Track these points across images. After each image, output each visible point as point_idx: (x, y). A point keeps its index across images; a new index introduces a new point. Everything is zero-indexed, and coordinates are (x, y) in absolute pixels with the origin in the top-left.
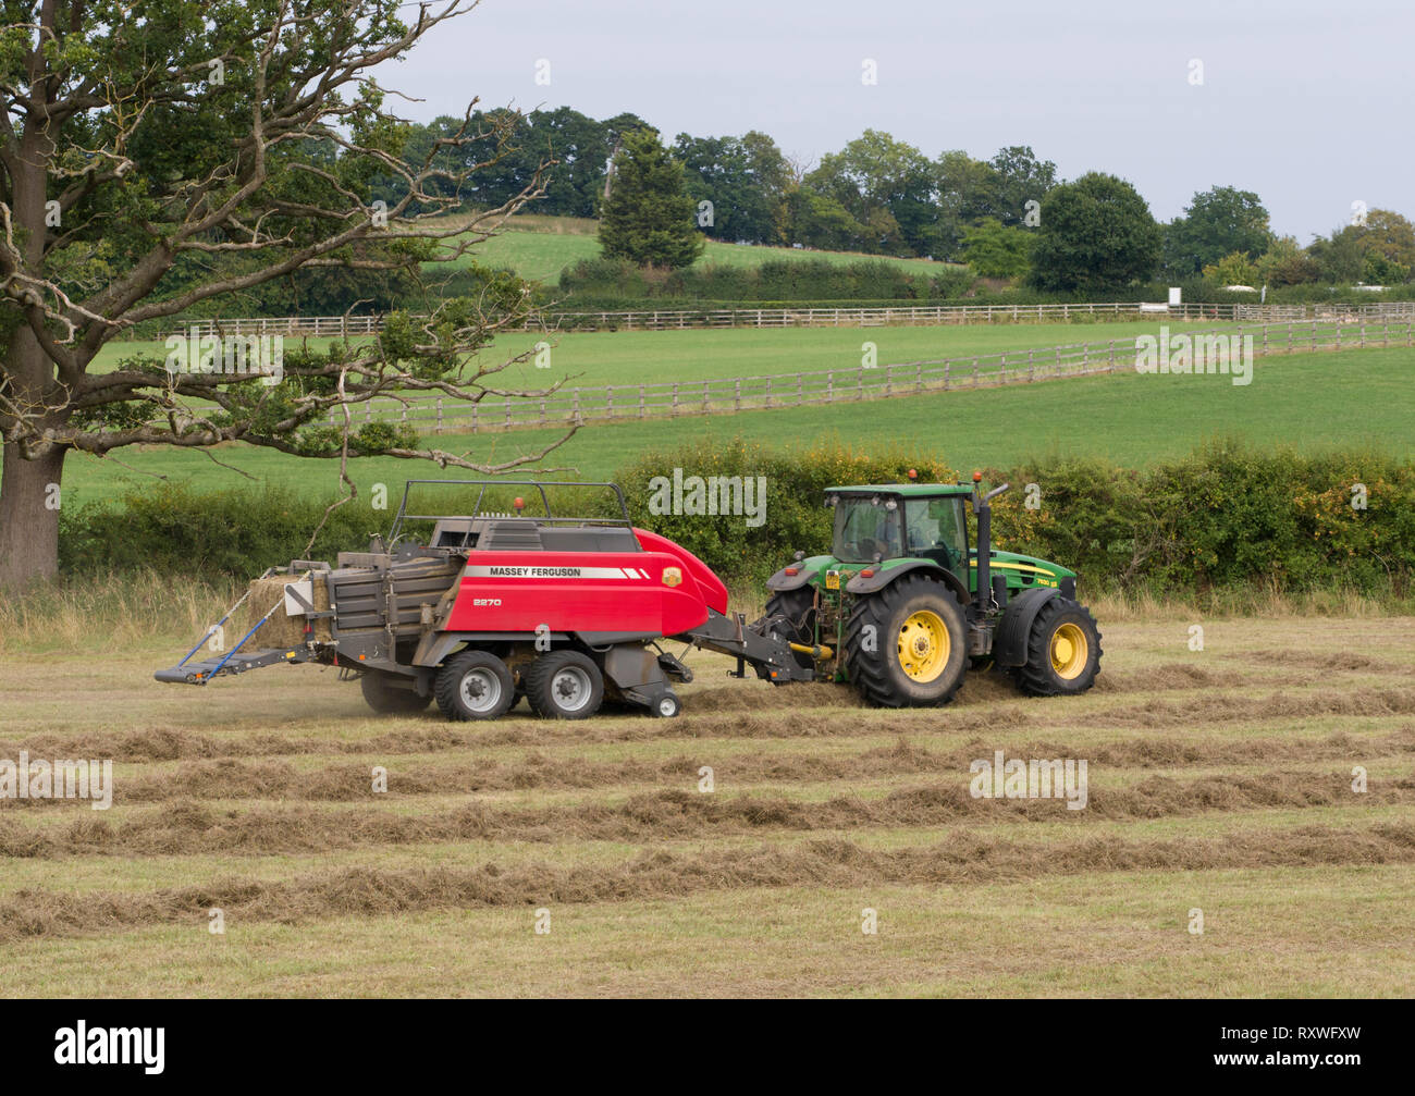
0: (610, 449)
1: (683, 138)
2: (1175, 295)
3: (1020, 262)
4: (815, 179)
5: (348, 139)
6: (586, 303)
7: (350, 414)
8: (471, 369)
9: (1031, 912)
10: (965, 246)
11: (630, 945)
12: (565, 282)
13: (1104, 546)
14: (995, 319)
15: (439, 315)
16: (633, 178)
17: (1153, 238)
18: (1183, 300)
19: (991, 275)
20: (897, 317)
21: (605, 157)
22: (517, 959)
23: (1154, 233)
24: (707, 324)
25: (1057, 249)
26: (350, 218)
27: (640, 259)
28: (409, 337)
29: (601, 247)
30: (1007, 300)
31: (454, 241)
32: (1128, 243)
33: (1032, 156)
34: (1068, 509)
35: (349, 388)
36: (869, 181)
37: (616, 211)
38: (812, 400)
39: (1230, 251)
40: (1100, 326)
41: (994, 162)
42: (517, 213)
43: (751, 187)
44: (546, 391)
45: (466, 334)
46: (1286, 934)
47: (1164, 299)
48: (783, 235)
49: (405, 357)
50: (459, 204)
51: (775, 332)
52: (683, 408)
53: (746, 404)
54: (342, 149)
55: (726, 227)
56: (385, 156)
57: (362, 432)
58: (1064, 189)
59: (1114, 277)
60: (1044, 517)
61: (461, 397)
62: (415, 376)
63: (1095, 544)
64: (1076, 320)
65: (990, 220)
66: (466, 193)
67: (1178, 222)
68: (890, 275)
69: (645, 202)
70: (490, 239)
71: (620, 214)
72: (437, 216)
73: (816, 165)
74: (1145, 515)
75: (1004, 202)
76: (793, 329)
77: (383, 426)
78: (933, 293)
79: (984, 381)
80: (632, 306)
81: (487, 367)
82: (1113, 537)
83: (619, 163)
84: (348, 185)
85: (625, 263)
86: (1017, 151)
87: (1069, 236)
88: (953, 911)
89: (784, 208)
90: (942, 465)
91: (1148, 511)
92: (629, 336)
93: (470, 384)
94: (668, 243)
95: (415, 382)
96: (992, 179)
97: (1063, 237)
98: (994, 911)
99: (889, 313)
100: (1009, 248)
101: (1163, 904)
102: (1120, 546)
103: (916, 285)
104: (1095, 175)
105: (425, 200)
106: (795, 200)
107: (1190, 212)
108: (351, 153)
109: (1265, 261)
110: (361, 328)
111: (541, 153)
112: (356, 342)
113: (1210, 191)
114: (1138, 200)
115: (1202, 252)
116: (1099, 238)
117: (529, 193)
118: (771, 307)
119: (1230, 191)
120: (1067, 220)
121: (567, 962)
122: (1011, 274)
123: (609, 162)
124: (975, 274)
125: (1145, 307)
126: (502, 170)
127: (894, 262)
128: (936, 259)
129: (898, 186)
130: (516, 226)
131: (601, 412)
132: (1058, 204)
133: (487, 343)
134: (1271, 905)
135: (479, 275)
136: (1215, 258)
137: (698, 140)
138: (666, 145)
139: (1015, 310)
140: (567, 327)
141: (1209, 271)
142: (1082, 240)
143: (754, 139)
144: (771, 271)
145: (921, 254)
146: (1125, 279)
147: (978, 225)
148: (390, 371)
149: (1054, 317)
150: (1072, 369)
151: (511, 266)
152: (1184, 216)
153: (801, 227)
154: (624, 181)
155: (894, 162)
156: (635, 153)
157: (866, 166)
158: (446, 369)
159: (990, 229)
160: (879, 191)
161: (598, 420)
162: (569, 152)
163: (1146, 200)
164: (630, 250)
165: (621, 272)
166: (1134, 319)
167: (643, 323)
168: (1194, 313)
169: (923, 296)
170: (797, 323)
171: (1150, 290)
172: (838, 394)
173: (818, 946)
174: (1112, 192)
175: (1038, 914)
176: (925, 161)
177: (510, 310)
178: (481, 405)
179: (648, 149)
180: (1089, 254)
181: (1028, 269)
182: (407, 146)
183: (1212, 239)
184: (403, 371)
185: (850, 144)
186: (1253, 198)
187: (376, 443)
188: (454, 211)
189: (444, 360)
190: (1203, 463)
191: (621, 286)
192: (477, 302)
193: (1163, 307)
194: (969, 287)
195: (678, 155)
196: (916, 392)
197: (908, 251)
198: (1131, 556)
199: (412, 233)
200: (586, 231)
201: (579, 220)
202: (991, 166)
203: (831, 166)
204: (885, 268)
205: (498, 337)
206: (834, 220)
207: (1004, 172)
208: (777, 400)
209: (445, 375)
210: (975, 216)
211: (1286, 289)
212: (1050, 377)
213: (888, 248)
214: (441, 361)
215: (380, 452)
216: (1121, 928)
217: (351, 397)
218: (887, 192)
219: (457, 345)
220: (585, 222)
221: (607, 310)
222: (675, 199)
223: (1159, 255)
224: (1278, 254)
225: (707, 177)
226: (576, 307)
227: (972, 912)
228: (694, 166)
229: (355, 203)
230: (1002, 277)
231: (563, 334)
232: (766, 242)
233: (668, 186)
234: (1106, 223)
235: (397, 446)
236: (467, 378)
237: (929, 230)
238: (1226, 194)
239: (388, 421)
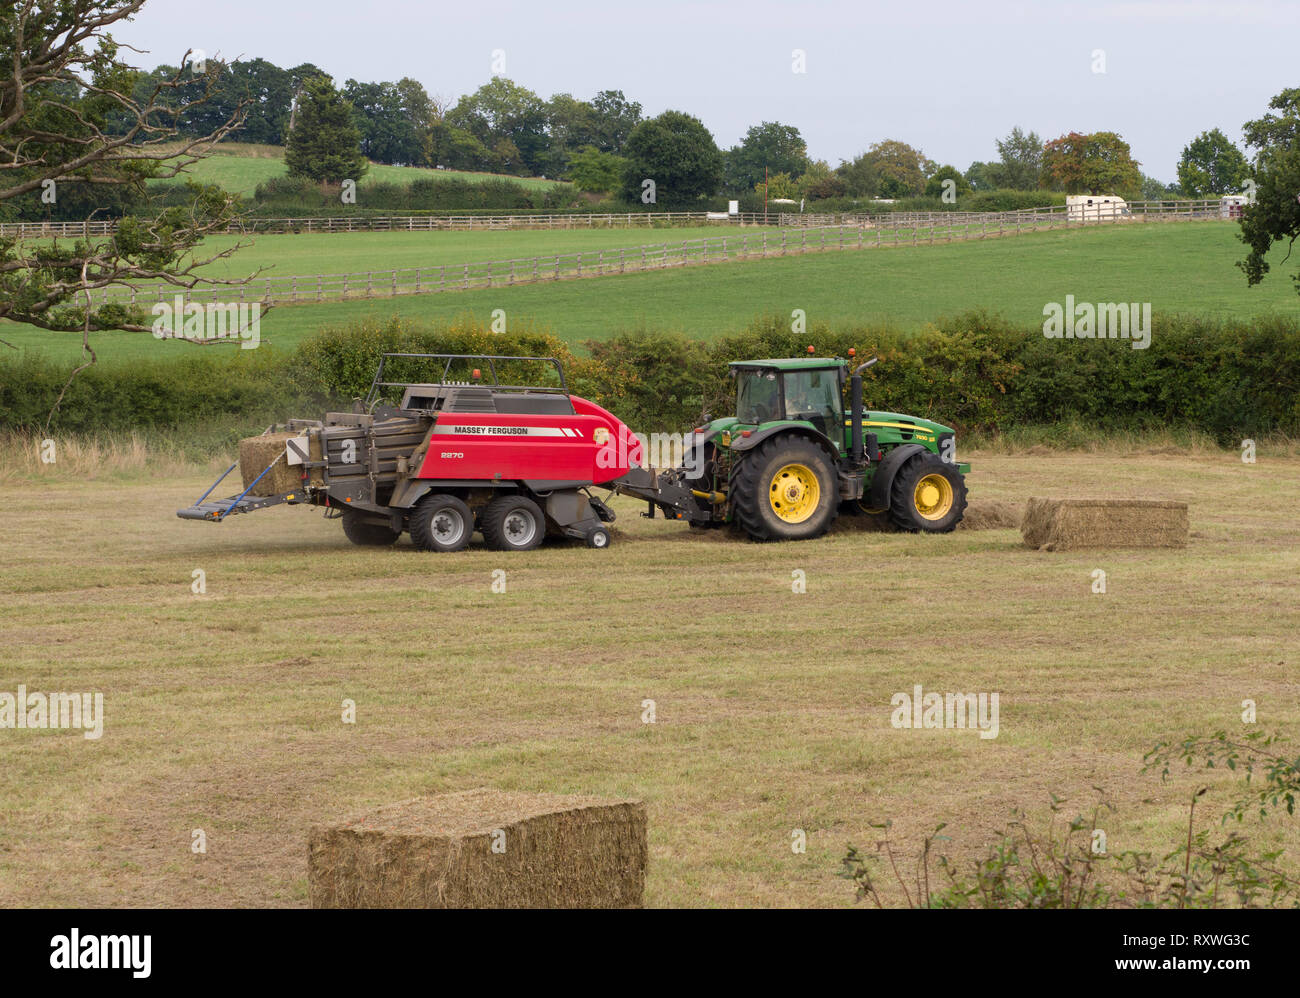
0: (295, 325)
1: (351, 83)
2: (734, 206)
3: (614, 180)
4: (454, 115)
5: (90, 82)
6: (276, 212)
7: (92, 298)
8: (186, 263)
9: (624, 684)
10: (570, 167)
11: (312, 711)
12: (260, 195)
13: (679, 400)
14: (594, 225)
15: (161, 220)
16: (313, 114)
17: (716, 162)
18: (740, 211)
19: (591, 191)
20: (518, 222)
21: (290, 99)
22: (224, 723)
23: (718, 158)
24: (370, 228)
25: (642, 170)
26: (91, 144)
27: (317, 177)
28: (136, 237)
29: (287, 168)
30: (603, 210)
31: (172, 162)
32: (697, 166)
33: (623, 98)
34: (652, 371)
35: (90, 276)
36: (496, 117)
37: (299, 140)
38: (452, 287)
39: (776, 172)
40: (676, 230)
41: (593, 102)
42: (222, 141)
43: (404, 121)
44: (244, 280)
45: (181, 235)
46: (822, 701)
47: (725, 209)
48: (429, 159)
49: (134, 253)
50: (176, 133)
51: (423, 235)
52: (351, 293)
53: (400, 290)
54: (85, 89)
55: (386, 152)
56: (118, 95)
57: (100, 312)
58: (648, 124)
59: (686, 192)
60: (633, 378)
61: (179, 284)
62: (142, 268)
63: (673, 399)
64: (657, 226)
65: (590, 148)
66: (182, 126)
67: (736, 150)
68: (513, 190)
69: (322, 133)
70: (201, 162)
71: (302, 142)
72: (159, 143)
73: (455, 104)
74: (711, 376)
75: (602, 134)
76: (438, 232)
77: (117, 307)
78: (546, 205)
79: (586, 272)
80: (311, 214)
81: (199, 261)
82: (687, 394)
83: (301, 102)
84: (89, 118)
85: (306, 180)
86: (611, 94)
87: (652, 160)
88: (563, 684)
89: (430, 138)
90: (555, 338)
91: (713, 373)
92: (309, 237)
93: (185, 274)
94: (339, 164)
95: (142, 272)
96: (592, 116)
97: (647, 161)
98: (595, 684)
99: (512, 220)
100: (606, 169)
101: (727, 678)
102: (692, 400)
103: (532, 198)
104: (671, 113)
105: (150, 130)
106: (438, 131)
107: (745, 141)
108: (91, 92)
109: (802, 179)
110: (97, 232)
111: (240, 94)
112: (95, 241)
113: (760, 125)
114: (705, 132)
115: (754, 173)
116: (674, 162)
117: (230, 126)
118: (420, 215)
119: (776, 125)
120: (650, 148)
121: (262, 725)
122: (607, 190)
123: (293, 101)
124: (579, 190)
125: (711, 215)
126: (210, 107)
127: (515, 180)
128: (548, 178)
129: (519, 120)
130: (220, 151)
131: (286, 296)
132: (643, 135)
133: (199, 242)
134: (811, 678)
135: (192, 189)
136: (763, 178)
137: (362, 85)
138: (338, 88)
139: (610, 218)
140: (261, 230)
141: (760, 189)
142: (661, 164)
143: (407, 84)
144: (420, 187)
145: (536, 174)
146: (695, 194)
147: (582, 152)
148: (122, 263)
149: (641, 224)
150: (654, 263)
151: (217, 182)
152: (741, 145)
153: (443, 152)
154: (305, 116)
155: (515, 102)
156: (314, 95)
157: (493, 105)
158: (166, 262)
159: (590, 155)
160: (504, 125)
161: (285, 303)
162: (263, 94)
163: (711, 133)
164: (309, 170)
165: (301, 187)
166: (702, 225)
167: (320, 227)
168: (748, 221)
169: (538, 207)
170: (440, 228)
171: (714, 203)
172: (472, 283)
173: (459, 712)
174: (685, 126)
175: (630, 686)
176: (539, 101)
177: (217, 216)
178: (193, 290)
179: (324, 91)
180: (668, 174)
181: (620, 186)
182: (135, 88)
183: (763, 162)
184: (132, 263)
185: (481, 88)
186: (794, 131)
187: (112, 320)
188: (173, 139)
189: (165, 255)
190: (756, 336)
191: (302, 198)
192: (191, 210)
193: (724, 215)
194: (574, 200)
195: (348, 97)
196: (534, 281)
197: (527, 171)
198: (701, 407)
199: (139, 156)
200: (275, 156)
201: (269, 147)
202: (591, 106)
203: (466, 105)
204: (508, 184)
205: (207, 238)
206: (468, 147)
207: (601, 110)
208: (425, 287)
209: (166, 267)
210: (579, 144)
211: (820, 202)
212: (638, 270)
213: (511, 170)
214: (162, 256)
215: (115, 327)
216: (695, 697)
217: (91, 283)
218: (510, 125)
219: (175, 244)
220: (274, 148)
221: (292, 216)
222: (345, 131)
223: (721, 175)
224: (814, 174)
225: (369, 114)
226: (267, 214)
227: (579, 684)
228: (360, 105)
229: (94, 132)
230: (600, 191)
231: (257, 236)
232: (415, 164)
233: (340, 120)
234: (680, 151)
235: (128, 323)
236: (182, 270)
237: (543, 156)
238: (774, 128)
239: (121, 303)
